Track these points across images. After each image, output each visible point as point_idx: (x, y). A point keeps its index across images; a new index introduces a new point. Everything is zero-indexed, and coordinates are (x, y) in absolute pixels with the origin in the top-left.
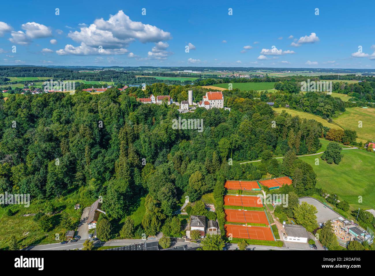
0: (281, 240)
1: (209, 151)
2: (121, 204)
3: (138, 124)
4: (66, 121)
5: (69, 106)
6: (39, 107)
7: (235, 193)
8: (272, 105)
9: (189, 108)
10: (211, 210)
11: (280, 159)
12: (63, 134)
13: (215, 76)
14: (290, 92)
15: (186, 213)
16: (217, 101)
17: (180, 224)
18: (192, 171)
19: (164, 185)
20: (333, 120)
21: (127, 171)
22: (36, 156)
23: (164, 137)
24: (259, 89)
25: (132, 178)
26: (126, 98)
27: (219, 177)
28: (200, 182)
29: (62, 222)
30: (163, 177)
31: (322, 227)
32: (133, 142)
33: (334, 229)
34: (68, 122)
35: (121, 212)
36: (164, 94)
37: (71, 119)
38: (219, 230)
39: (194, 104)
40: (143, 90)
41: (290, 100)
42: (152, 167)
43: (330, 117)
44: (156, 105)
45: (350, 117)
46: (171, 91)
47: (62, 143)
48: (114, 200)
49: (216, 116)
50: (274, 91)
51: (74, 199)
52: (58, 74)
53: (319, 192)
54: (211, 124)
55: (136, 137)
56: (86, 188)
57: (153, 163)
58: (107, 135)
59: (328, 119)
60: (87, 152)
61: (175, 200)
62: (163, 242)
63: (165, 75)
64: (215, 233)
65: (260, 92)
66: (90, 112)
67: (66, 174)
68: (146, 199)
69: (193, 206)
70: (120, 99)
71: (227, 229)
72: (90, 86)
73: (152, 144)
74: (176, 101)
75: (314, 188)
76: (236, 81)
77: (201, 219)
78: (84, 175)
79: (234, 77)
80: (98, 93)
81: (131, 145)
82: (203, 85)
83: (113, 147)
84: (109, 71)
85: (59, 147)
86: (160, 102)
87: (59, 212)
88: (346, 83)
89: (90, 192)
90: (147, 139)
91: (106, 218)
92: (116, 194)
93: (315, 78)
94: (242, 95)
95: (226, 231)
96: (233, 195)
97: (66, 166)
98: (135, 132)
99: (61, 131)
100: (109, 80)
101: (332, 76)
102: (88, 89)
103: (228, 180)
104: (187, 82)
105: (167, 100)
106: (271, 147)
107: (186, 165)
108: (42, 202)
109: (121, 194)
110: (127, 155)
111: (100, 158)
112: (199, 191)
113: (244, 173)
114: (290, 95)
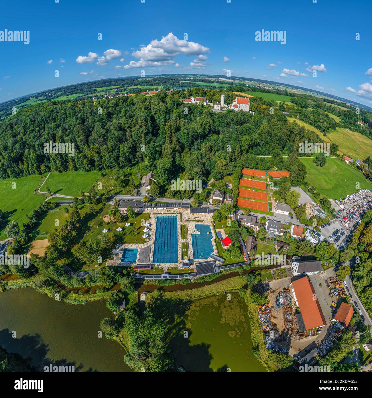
0: (272, 211)
1: (234, 144)
2: (166, 176)
3: (180, 119)
4: (129, 116)
5: (132, 105)
6: (113, 107)
7: (249, 178)
8: (287, 115)
9: (221, 109)
10: (229, 187)
11: (285, 157)
12: (128, 126)
13: (244, 85)
14: (301, 107)
15: (211, 188)
16: (244, 105)
17: (206, 194)
18: (218, 158)
19: (197, 166)
20: (327, 135)
21: (171, 154)
22: (113, 140)
23: (200, 131)
24: (279, 100)
25: (174, 159)
26: (171, 98)
27: (238, 165)
28: (224, 167)
29: (130, 184)
30: (197, 161)
31: (300, 207)
32: (176, 132)
33: (306, 208)
34: (131, 117)
35: (166, 182)
36: (202, 96)
37: (132, 114)
38: (233, 201)
39: (226, 106)
40: (185, 92)
41: (300, 113)
42: (189, 153)
43: (325, 132)
44: (194, 104)
45: (338, 135)
46: (208, 94)
47: (127, 132)
48: (162, 173)
49: (242, 117)
50: (290, 103)
51: (136, 170)
52: (125, 83)
53: (306, 184)
54: (238, 123)
55: (178, 129)
56: (143, 163)
57: (190, 149)
58: (156, 126)
59: (324, 133)
60: (143, 138)
61: (204, 177)
62: (193, 204)
63: (203, 81)
64: (230, 202)
65: (279, 102)
66: (145, 109)
67: (131, 153)
68: (183, 174)
69: (217, 183)
70: (167, 99)
71: (238, 201)
72: (145, 90)
73: (190, 135)
74: (211, 102)
75: (303, 181)
76: (261, 91)
77: (220, 192)
78: (142, 155)
79: (260, 87)
80: (151, 95)
81: (174, 135)
82: (234, 91)
83: (161, 136)
84: (160, 78)
85: (126, 135)
86: (198, 103)
87: (128, 177)
88: (340, 109)
89: (146, 166)
90: (186, 131)
91: (156, 184)
92: (163, 169)
93: (321, 100)
94: (265, 103)
95: (237, 202)
96: (247, 179)
97: (131, 148)
98: (178, 125)
99: (127, 123)
100: (159, 85)
101: (332, 101)
102: (145, 92)
103: (245, 168)
104: (221, 88)
105: (204, 101)
106: (281, 147)
107: (215, 153)
108: (118, 170)
109: (166, 170)
110: (171, 142)
111: (152, 144)
112: (222, 174)
113: (257, 164)
114: (301, 109)
